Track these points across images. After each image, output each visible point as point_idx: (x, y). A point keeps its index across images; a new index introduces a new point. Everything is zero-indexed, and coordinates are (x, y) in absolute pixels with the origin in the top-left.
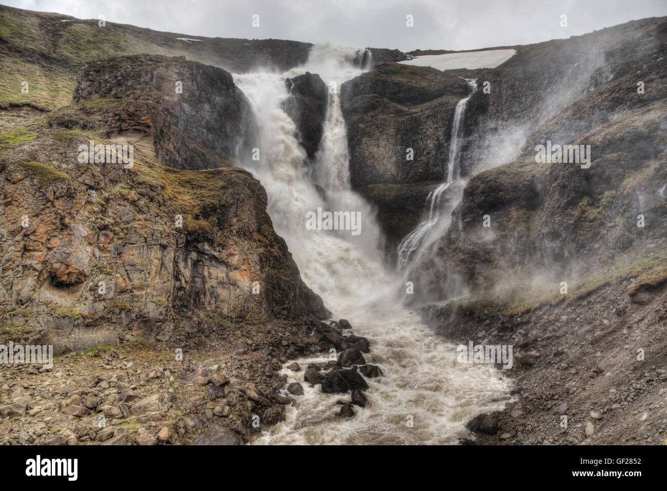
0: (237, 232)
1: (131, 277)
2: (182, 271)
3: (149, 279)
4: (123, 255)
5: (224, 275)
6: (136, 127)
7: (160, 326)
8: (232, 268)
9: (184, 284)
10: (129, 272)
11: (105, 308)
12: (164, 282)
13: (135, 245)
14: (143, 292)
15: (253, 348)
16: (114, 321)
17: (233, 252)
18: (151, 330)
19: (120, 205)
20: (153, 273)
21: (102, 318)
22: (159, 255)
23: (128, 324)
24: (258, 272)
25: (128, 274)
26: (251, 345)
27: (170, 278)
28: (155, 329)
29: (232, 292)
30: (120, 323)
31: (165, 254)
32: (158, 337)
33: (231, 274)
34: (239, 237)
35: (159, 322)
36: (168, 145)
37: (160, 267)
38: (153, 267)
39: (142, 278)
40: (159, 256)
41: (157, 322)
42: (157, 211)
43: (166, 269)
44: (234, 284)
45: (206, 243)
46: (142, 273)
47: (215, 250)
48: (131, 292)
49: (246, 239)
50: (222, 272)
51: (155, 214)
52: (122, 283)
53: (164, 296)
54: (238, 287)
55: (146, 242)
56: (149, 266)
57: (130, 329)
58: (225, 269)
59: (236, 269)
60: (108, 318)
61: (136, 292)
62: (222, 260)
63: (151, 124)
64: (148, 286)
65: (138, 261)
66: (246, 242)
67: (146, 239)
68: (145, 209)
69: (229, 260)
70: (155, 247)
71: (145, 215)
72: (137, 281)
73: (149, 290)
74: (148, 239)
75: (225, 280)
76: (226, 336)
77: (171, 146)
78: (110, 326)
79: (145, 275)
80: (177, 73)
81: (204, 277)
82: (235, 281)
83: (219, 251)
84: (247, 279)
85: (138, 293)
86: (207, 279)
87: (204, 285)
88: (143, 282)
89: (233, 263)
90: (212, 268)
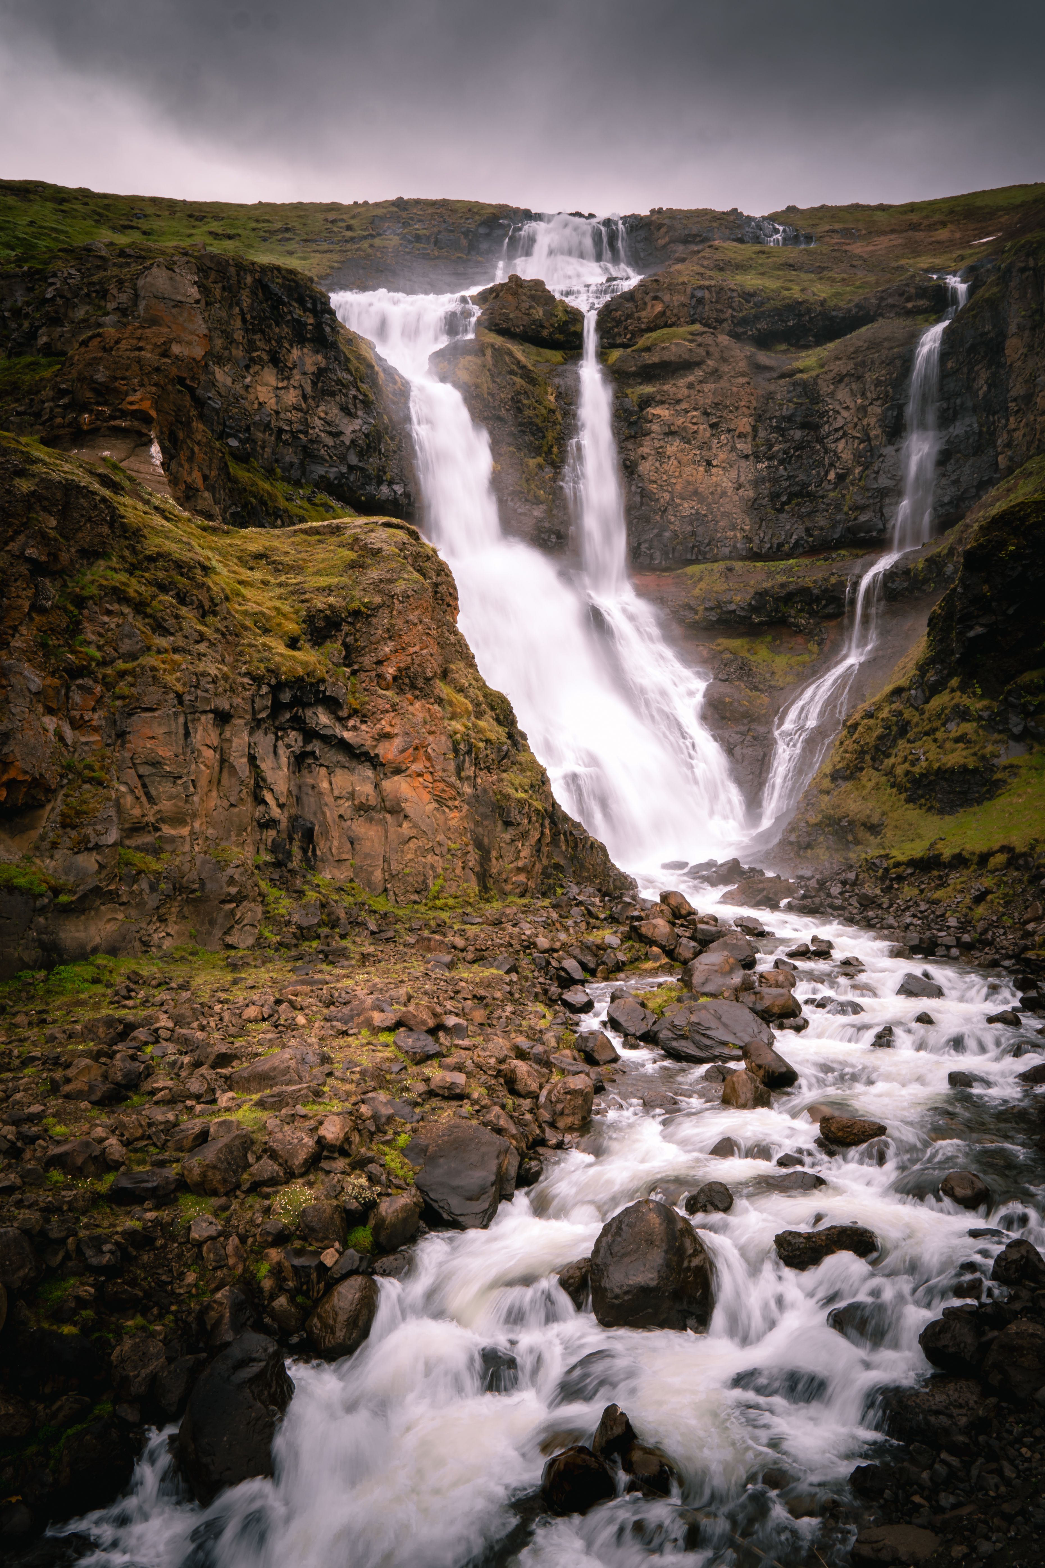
0: (395, 679)
1: (153, 792)
2: (269, 780)
3: (196, 799)
4: (129, 737)
5: (370, 788)
7: (232, 912)
8: (388, 770)
9: (276, 812)
10: (147, 780)
11: (101, 867)
12: (232, 805)
13: (156, 714)
14: (185, 831)
16: (124, 899)
17: (388, 729)
18: (212, 923)
19: (109, 613)
20: (203, 782)
21: (96, 891)
22: (214, 738)
23: (158, 908)
24: (453, 779)
25: (144, 786)
27: (244, 795)
28: (220, 920)
29: (392, 830)
30: (141, 905)
31: (227, 734)
32: (229, 940)
33: (387, 785)
34: (401, 691)
35: (230, 902)
37: (217, 769)
38: (202, 767)
39: (178, 796)
40: (214, 740)
41: (223, 901)
42: (200, 627)
43: (233, 769)
44: (396, 810)
45: (320, 710)
46: (179, 782)
47: (344, 726)
48: (157, 829)
49: (416, 697)
50: (366, 779)
51: (196, 636)
52: (133, 808)
53: (234, 838)
54: (406, 817)
55: (181, 703)
56: (193, 767)
57: (162, 920)
58: (370, 773)
59: (398, 771)
60: (110, 892)
61: (167, 830)
62: (363, 750)
64: (194, 816)
65: (165, 752)
66: (418, 704)
67: (179, 697)
68: (171, 623)
69: (381, 751)
70: (203, 718)
71: (172, 638)
72: (169, 803)
73: (197, 825)
74: (187, 698)
75: (372, 802)
78: (115, 911)
79: (186, 788)
81: (320, 794)
82: (398, 801)
83: (355, 728)
84: (427, 797)
85: (173, 832)
86: (329, 799)
87: (324, 813)
88: (181, 804)
89: (390, 756)
90: (338, 771)
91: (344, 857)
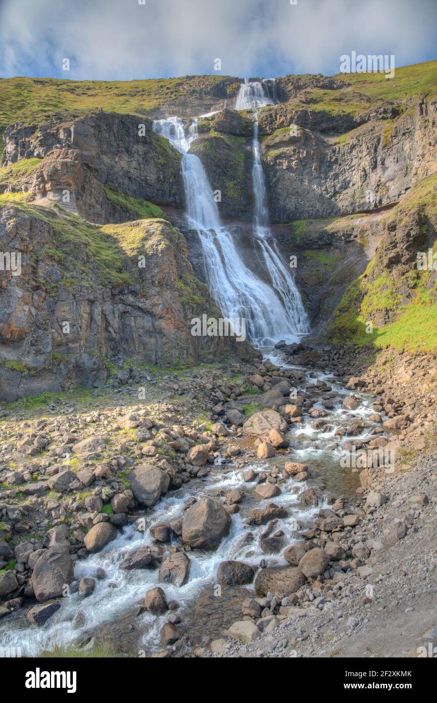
0: (159, 283)
2: (111, 323)
3: (81, 333)
4: (56, 312)
5: (150, 324)
6: (59, 187)
7: (95, 375)
8: (157, 317)
9: (114, 335)
11: (45, 360)
12: (95, 335)
13: (65, 302)
14: (77, 345)
15: (180, 392)
16: (55, 371)
17: (156, 302)
18: (88, 379)
19: (48, 265)
20: (84, 326)
21: (44, 369)
23: (67, 374)
24: (182, 320)
25: (62, 329)
26: (178, 390)
27: (100, 330)
28: (91, 377)
29: (159, 340)
30: (61, 373)
31: (93, 308)
32: (95, 385)
33: (157, 323)
34: (161, 287)
35: (94, 371)
36: (91, 200)
37: (89, 321)
38: (83, 321)
39: (74, 332)
40: (88, 309)
41: (92, 371)
42: (82, 268)
43: (96, 322)
44: (161, 332)
45: (130, 296)
46: (75, 327)
47: (139, 301)
48: (67, 345)
49: (168, 289)
50: (148, 321)
51: (81, 272)
52: (58, 337)
53: (96, 347)
54: (164, 335)
55: (75, 298)
56: (80, 321)
57: (69, 378)
58: (150, 319)
59: (161, 318)
60: (49, 369)
61: (71, 345)
62: (147, 310)
63: (71, 182)
64: (81, 339)
65: (69, 316)
66: (168, 292)
67: (74, 295)
68: (71, 267)
69: (154, 310)
70: (83, 303)
71: (72, 273)
72: (71, 335)
73: (82, 343)
74: (77, 296)
75: (151, 329)
76: (155, 382)
77: (93, 200)
78: (52, 376)
79: (77, 329)
80: (92, 127)
81: (131, 327)
82: (161, 329)
83: (143, 302)
84: (172, 327)
85: (73, 346)
86: (134, 329)
87: (132, 335)
88: (76, 335)
89: (158, 312)
90: (138, 318)
91: (140, 351)
